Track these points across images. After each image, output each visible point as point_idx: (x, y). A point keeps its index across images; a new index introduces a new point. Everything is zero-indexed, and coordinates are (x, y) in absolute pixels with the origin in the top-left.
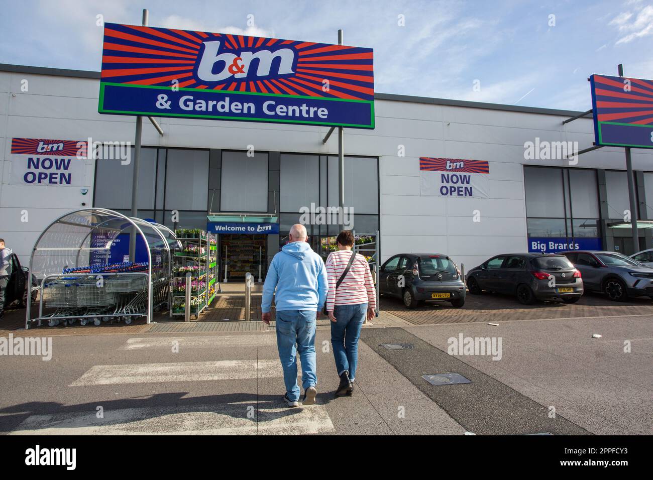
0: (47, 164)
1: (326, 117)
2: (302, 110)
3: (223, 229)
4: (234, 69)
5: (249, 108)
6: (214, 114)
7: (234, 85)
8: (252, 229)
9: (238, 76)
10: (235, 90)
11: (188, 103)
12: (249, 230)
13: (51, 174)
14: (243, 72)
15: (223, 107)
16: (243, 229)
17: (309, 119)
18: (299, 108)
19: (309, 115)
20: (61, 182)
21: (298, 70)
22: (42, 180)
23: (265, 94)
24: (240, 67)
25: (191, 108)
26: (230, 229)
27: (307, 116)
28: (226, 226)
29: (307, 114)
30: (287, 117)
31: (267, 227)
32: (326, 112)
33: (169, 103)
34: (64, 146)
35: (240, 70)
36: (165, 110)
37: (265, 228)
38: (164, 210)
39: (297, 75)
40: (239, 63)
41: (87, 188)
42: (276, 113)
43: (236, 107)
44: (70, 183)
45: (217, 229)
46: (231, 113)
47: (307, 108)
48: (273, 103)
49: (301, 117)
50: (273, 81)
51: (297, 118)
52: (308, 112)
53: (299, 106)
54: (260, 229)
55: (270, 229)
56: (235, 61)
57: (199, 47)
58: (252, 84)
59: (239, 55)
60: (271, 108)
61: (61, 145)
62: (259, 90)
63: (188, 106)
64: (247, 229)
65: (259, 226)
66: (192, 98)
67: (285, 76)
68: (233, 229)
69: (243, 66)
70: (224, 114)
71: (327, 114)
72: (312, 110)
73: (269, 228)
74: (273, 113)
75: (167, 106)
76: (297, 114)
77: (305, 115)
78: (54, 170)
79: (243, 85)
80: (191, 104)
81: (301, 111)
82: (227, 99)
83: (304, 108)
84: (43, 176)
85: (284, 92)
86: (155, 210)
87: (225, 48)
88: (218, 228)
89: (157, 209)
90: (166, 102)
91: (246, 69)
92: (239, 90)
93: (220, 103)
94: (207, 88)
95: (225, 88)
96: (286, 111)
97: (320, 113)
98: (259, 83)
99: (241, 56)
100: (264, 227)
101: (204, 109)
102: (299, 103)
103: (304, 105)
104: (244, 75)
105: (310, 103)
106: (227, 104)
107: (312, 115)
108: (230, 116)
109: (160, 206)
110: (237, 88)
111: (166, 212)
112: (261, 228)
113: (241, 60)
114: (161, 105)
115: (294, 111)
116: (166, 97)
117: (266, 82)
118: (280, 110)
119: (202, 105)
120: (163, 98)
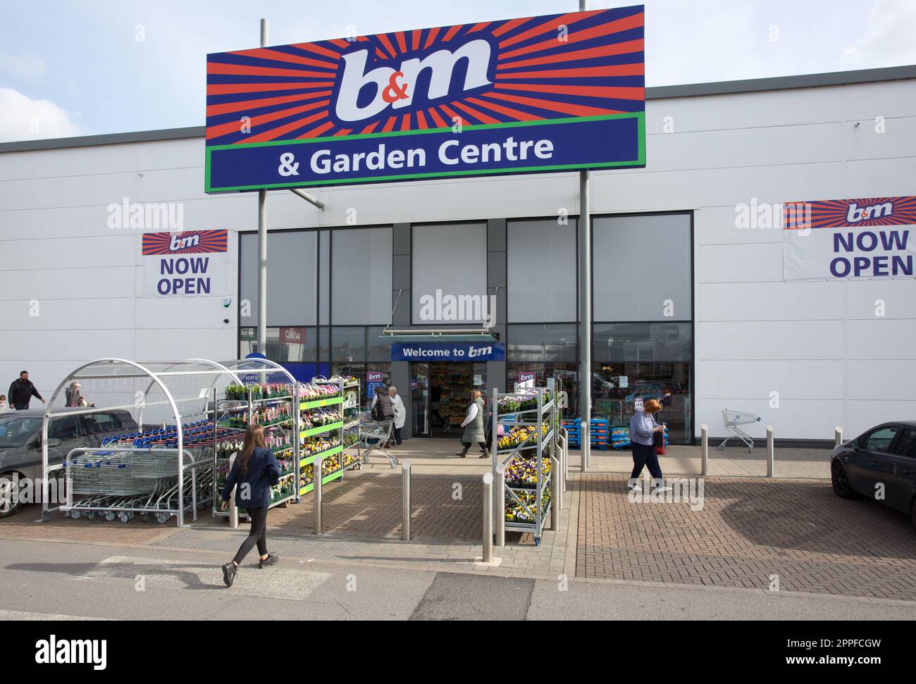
0: (182, 266)
1: (550, 156)
2: (506, 148)
3: (415, 353)
4: (392, 93)
5: (417, 158)
6: (363, 175)
7: (392, 120)
8: (461, 353)
9: (397, 105)
10: (394, 130)
11: (324, 162)
12: (455, 355)
13: (187, 280)
14: (406, 97)
15: (375, 161)
16: (447, 353)
17: (519, 163)
18: (501, 146)
19: (519, 157)
20: (199, 292)
21: (498, 76)
22: (177, 290)
23: (443, 129)
24: (401, 87)
25: (327, 170)
26: (425, 353)
27: (515, 158)
28: (420, 349)
29: (514, 155)
30: (480, 165)
31: (484, 350)
32: (550, 147)
33: (297, 165)
34: (199, 239)
35: (401, 94)
36: (292, 178)
37: (482, 351)
38: (331, 326)
39: (497, 86)
40: (400, 82)
41: (229, 298)
42: (461, 160)
43: (395, 159)
44: (209, 292)
45: (406, 355)
46: (388, 170)
47: (515, 145)
48: (456, 143)
49: (505, 162)
50: (456, 104)
51: (498, 165)
52: (516, 151)
53: (501, 141)
54: (473, 353)
55: (490, 352)
56: (393, 79)
57: (335, 67)
58: (420, 114)
59: (397, 67)
60: (452, 152)
61: (197, 238)
62: (432, 124)
63: (322, 167)
64: (452, 353)
65: (471, 348)
66: (328, 152)
67: (477, 92)
68: (430, 353)
69: (405, 86)
70: (378, 172)
71: (552, 149)
72: (524, 146)
73: (487, 351)
74: (456, 161)
75: (293, 171)
76: (497, 158)
77: (511, 157)
78: (190, 274)
79: (407, 118)
80: (327, 163)
81: (504, 151)
82: (382, 147)
83: (510, 144)
84: (178, 284)
85: (474, 121)
86: (318, 327)
87: (375, 60)
88: (408, 352)
89: (321, 324)
90: (292, 165)
91: (410, 92)
92: (399, 129)
93: (372, 155)
94: (350, 134)
95: (378, 130)
96: (478, 154)
97: (538, 151)
98: (432, 111)
99: (402, 70)
100: (480, 350)
101: (346, 168)
102: (499, 137)
103: (510, 140)
104: (407, 102)
105: (520, 135)
106: (381, 155)
107: (524, 156)
108: (387, 174)
109: (324, 321)
110: (397, 127)
111: (333, 329)
112: (476, 351)
113: (402, 75)
114: (286, 170)
115: (491, 152)
116: (291, 156)
117: (444, 107)
118: (468, 154)
119: (344, 163)
120: (287, 159)
